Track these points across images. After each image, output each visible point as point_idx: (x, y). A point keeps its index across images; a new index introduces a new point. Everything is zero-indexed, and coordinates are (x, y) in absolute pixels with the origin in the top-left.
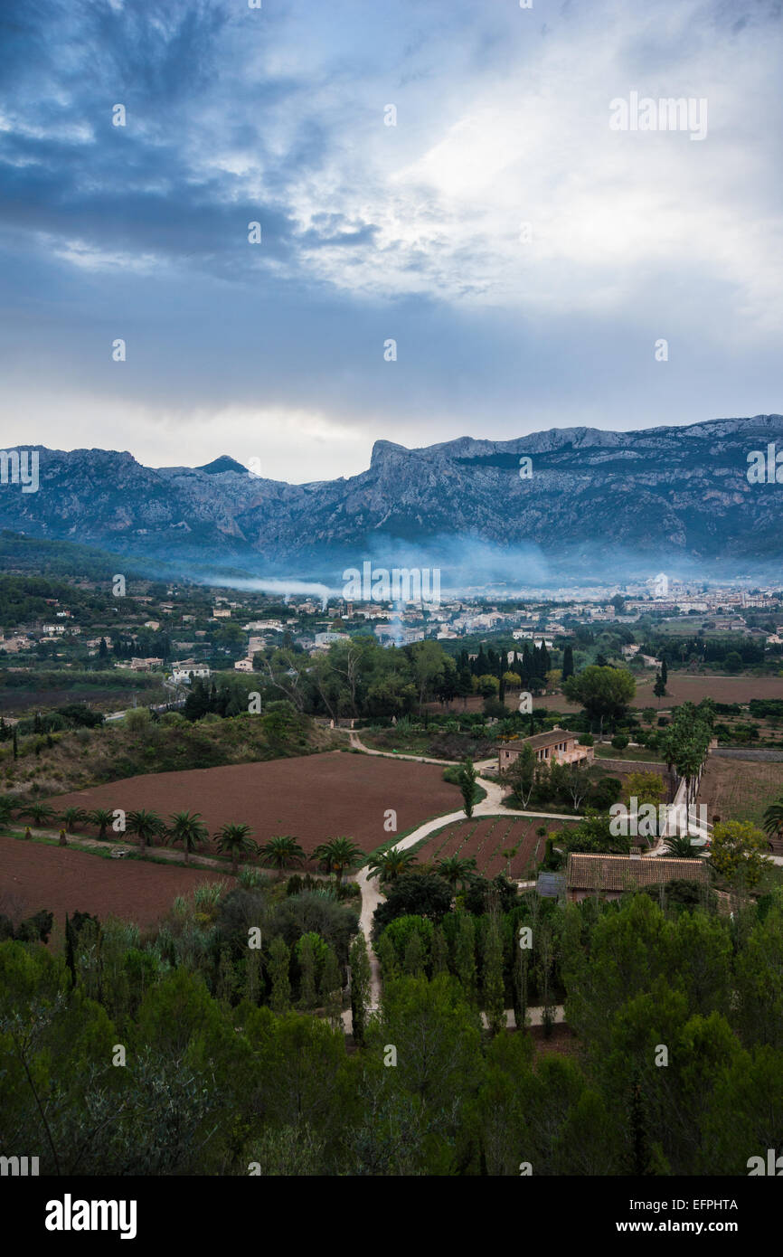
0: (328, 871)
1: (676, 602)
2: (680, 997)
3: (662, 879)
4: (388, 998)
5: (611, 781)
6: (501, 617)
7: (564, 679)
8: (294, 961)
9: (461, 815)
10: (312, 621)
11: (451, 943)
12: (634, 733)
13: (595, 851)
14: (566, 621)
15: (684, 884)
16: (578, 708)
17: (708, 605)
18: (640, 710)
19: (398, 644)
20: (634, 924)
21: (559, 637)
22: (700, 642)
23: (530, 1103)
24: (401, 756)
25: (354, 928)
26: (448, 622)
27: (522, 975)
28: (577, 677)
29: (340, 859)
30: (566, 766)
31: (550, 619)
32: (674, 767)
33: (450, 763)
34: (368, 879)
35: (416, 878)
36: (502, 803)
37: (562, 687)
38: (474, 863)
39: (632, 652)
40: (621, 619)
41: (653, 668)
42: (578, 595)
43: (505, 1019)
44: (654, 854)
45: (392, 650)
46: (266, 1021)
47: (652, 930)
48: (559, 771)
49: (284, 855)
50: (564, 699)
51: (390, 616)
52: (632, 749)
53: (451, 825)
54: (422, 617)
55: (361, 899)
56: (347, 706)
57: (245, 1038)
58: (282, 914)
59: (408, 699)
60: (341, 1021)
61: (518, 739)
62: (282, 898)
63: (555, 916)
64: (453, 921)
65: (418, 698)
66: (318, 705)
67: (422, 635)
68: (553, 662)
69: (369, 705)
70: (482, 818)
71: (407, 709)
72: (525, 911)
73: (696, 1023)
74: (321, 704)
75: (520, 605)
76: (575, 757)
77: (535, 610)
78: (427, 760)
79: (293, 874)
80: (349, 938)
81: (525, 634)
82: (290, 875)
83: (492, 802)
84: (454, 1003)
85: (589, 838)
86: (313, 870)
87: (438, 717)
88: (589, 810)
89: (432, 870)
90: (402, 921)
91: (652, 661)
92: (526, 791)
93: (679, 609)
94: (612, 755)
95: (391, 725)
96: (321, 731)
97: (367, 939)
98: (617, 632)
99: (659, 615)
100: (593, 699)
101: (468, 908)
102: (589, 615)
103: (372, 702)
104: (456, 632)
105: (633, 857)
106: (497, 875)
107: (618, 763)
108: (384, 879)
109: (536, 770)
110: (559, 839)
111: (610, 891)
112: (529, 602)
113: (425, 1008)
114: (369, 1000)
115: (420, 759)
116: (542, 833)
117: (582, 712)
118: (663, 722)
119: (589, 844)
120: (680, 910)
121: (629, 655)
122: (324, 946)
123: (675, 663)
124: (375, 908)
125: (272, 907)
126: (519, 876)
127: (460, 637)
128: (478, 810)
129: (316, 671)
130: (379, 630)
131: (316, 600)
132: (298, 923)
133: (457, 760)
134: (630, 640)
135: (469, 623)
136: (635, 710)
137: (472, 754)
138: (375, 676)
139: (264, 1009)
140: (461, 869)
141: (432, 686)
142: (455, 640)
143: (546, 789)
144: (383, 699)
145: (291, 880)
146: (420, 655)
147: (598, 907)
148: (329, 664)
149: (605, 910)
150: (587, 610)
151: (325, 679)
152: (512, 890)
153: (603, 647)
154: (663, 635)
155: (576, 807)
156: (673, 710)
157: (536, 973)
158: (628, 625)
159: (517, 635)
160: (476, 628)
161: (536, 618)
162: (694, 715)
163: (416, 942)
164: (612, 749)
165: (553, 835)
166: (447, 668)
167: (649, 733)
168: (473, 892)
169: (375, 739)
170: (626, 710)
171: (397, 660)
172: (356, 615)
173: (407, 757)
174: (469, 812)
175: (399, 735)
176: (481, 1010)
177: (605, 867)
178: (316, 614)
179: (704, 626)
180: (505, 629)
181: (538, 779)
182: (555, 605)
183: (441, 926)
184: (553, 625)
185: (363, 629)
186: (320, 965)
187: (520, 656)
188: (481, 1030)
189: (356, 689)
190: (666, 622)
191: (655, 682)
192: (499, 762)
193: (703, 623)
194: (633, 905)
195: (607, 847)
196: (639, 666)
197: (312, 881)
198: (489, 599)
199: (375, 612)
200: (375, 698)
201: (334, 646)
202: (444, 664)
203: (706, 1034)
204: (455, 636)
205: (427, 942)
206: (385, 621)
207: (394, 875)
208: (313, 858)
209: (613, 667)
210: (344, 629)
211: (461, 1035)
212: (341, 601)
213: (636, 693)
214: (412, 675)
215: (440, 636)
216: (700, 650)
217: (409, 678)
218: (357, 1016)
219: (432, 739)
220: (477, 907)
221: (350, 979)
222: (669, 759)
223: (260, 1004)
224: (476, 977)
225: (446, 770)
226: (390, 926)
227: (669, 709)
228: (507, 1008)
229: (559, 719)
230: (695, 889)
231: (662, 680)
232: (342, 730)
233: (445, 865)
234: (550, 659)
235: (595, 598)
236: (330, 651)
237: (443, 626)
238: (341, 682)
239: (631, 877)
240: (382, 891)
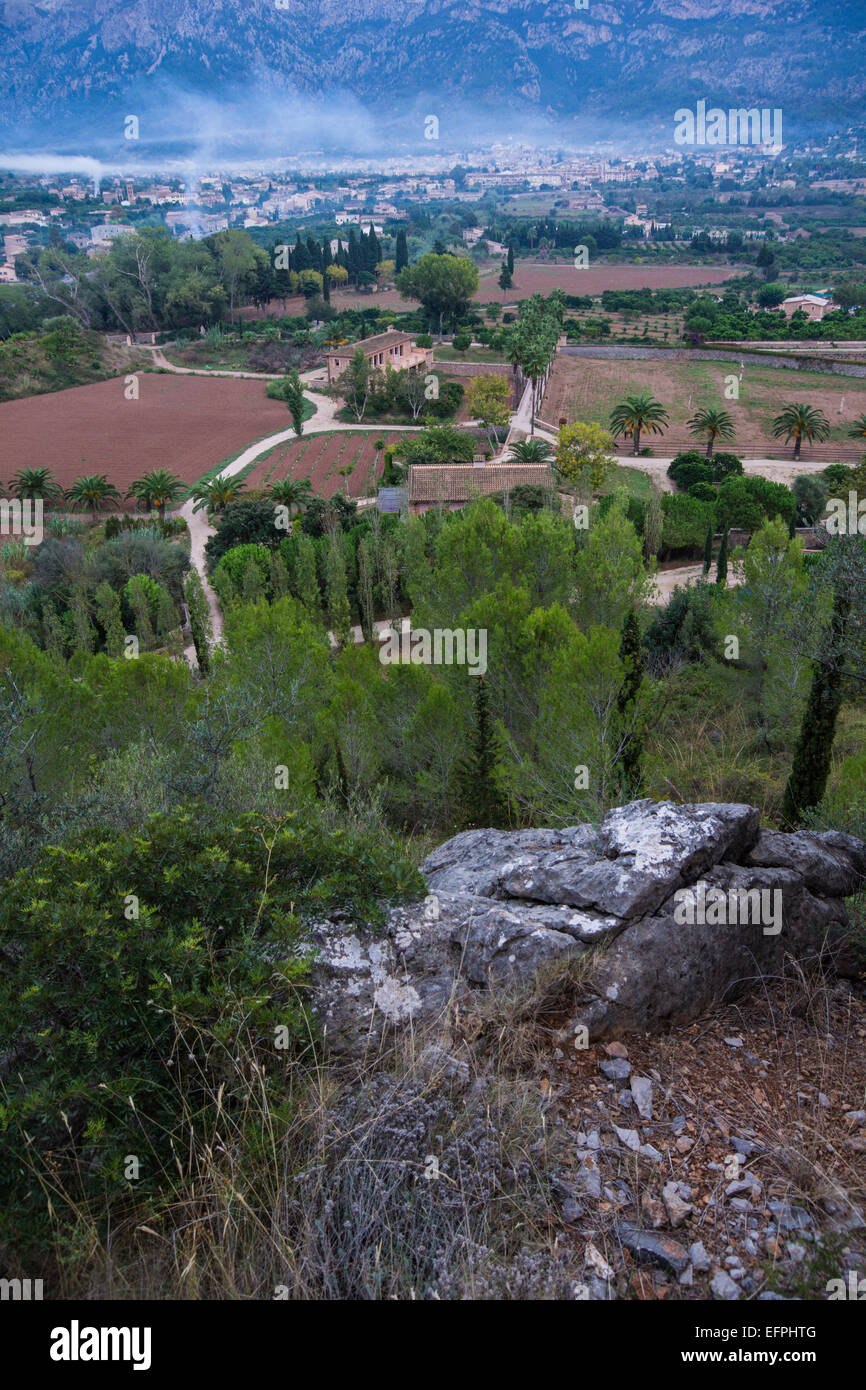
0: (149, 508)
1: (525, 175)
2: (523, 593)
3: (507, 486)
4: (229, 628)
5: (453, 386)
6: (319, 197)
7: (398, 270)
8: (124, 606)
9: (290, 434)
10: (83, 211)
11: (290, 568)
12: (477, 331)
13: (437, 462)
14: (397, 200)
15: (529, 489)
16: (414, 306)
17: (562, 179)
18: (484, 306)
19: (198, 237)
20: (478, 530)
21: (391, 221)
22: (551, 224)
23: (381, 705)
24: (216, 373)
25: (185, 564)
26: (256, 205)
27: (367, 592)
28: (413, 268)
29: (159, 494)
30: (403, 372)
31: (379, 198)
32: (520, 368)
33: (272, 376)
34: (194, 512)
35: (247, 506)
36: (335, 418)
37: (395, 281)
38: (308, 484)
39: (475, 238)
40: (462, 196)
41: (498, 256)
42: (411, 166)
43: (353, 635)
44: (498, 461)
45: (191, 244)
46: (105, 668)
47: (496, 534)
48: (395, 378)
49: (95, 497)
50: (399, 294)
51: (181, 200)
52: (474, 351)
53: (280, 446)
54: (223, 200)
55: (189, 535)
56: (144, 318)
57: (83, 685)
58: (104, 559)
59: (217, 304)
60: (185, 657)
61: (347, 344)
62: (101, 543)
63: (397, 531)
64: (291, 546)
65: (228, 302)
66: (108, 319)
67: (225, 224)
68: (384, 253)
69: (171, 315)
70: (314, 435)
71: (216, 316)
72: (367, 529)
73: (539, 614)
74: (111, 317)
75: (343, 181)
76: (412, 362)
77: (361, 187)
78: (246, 375)
79: (109, 516)
80: (181, 575)
81: (350, 218)
82: (105, 518)
83: (324, 417)
84: (298, 624)
85: (430, 449)
86: (131, 509)
87: (254, 323)
88: (429, 418)
89: (264, 495)
90: (236, 552)
91: (497, 248)
92: (361, 403)
93: (528, 183)
94: (453, 357)
95: (200, 337)
96: (116, 350)
97: (201, 573)
98: (458, 212)
99: (505, 192)
100: (431, 294)
101: (306, 531)
102: (425, 192)
103: (174, 310)
104: (268, 218)
105: (476, 466)
106: (334, 495)
107: (459, 367)
108: (212, 510)
109: (370, 378)
110: (399, 452)
111: (454, 502)
112: (353, 177)
113: (270, 631)
114: (211, 634)
115: (238, 374)
116: (379, 446)
117: (419, 310)
118: (508, 319)
119: (431, 455)
120: (524, 515)
121: (471, 241)
122: (156, 587)
123: (524, 249)
124: (206, 541)
125: (91, 554)
126: (357, 494)
127: (273, 224)
128: (309, 427)
129: (99, 276)
130: (171, 218)
131: (84, 181)
132: (123, 566)
133: (280, 373)
134: (472, 223)
135: (282, 206)
136: (477, 306)
137: (297, 365)
138: (172, 278)
139: (101, 655)
140: (295, 492)
141: (243, 287)
142: (266, 228)
143: (382, 400)
144: (187, 307)
145: (108, 522)
146: (226, 249)
147: (441, 518)
148: (113, 264)
149: (448, 520)
150: (422, 185)
151: (112, 285)
152: (350, 509)
153: (441, 232)
154: (510, 217)
155: (415, 417)
156: (520, 304)
157: (381, 589)
158: (471, 204)
159: (341, 219)
160: (291, 212)
161: (362, 197)
162: (542, 309)
163: (254, 572)
164: (454, 351)
165: (391, 448)
166: (259, 264)
167: (493, 331)
168: (311, 515)
169: (183, 355)
170: (468, 305)
171: (199, 255)
172: (139, 201)
173: (222, 373)
174: (298, 430)
175: (209, 348)
176: (328, 630)
177: (448, 478)
178: (87, 201)
179: (557, 204)
180: (325, 211)
181: (373, 389)
182: (385, 180)
183: (279, 552)
184: (383, 206)
185: (152, 218)
186: (154, 606)
187: (345, 245)
188: (329, 648)
189: (152, 295)
190: (514, 201)
191: (500, 273)
192: (329, 372)
193: (556, 200)
194: (476, 512)
195: (449, 457)
196: (481, 254)
197: (132, 521)
198: (304, 174)
199: (163, 196)
200: (176, 305)
201: (117, 241)
202: (256, 258)
203: (546, 624)
204: (265, 223)
205: (266, 570)
206: (175, 206)
207: (222, 505)
208: (129, 496)
209: (453, 255)
210: (126, 219)
211: (308, 652)
212: (117, 181)
213: (479, 286)
214: (218, 274)
215: (248, 223)
216: (551, 235)
217: (214, 278)
218: (201, 650)
219: (249, 350)
220: (315, 530)
221: (188, 616)
222: (515, 359)
223: (95, 652)
224: (320, 598)
225: (268, 384)
226: (224, 557)
227: (516, 303)
228: (354, 624)
229: (393, 319)
230: (539, 493)
231: (508, 269)
232: (141, 347)
233: (277, 490)
234: (380, 248)
235: (431, 170)
236: (113, 249)
237: (251, 211)
238: (132, 288)
239: (475, 487)
240: (211, 523)
